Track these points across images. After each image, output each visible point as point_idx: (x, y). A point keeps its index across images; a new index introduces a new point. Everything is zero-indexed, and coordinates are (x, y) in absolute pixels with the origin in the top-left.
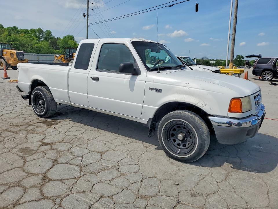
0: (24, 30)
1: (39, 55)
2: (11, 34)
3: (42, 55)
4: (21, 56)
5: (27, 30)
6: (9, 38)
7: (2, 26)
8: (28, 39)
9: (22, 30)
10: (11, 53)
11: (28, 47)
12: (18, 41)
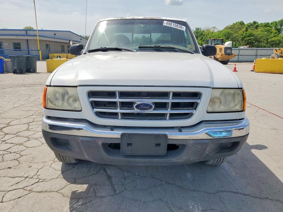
0: (264, 23)
1: (259, 50)
2: (248, 30)
3: (261, 50)
4: (228, 51)
5: (268, 24)
6: (246, 34)
7: (243, 22)
8: (266, 33)
9: (262, 24)
10: (220, 48)
11: (263, 42)
12: (254, 36)
